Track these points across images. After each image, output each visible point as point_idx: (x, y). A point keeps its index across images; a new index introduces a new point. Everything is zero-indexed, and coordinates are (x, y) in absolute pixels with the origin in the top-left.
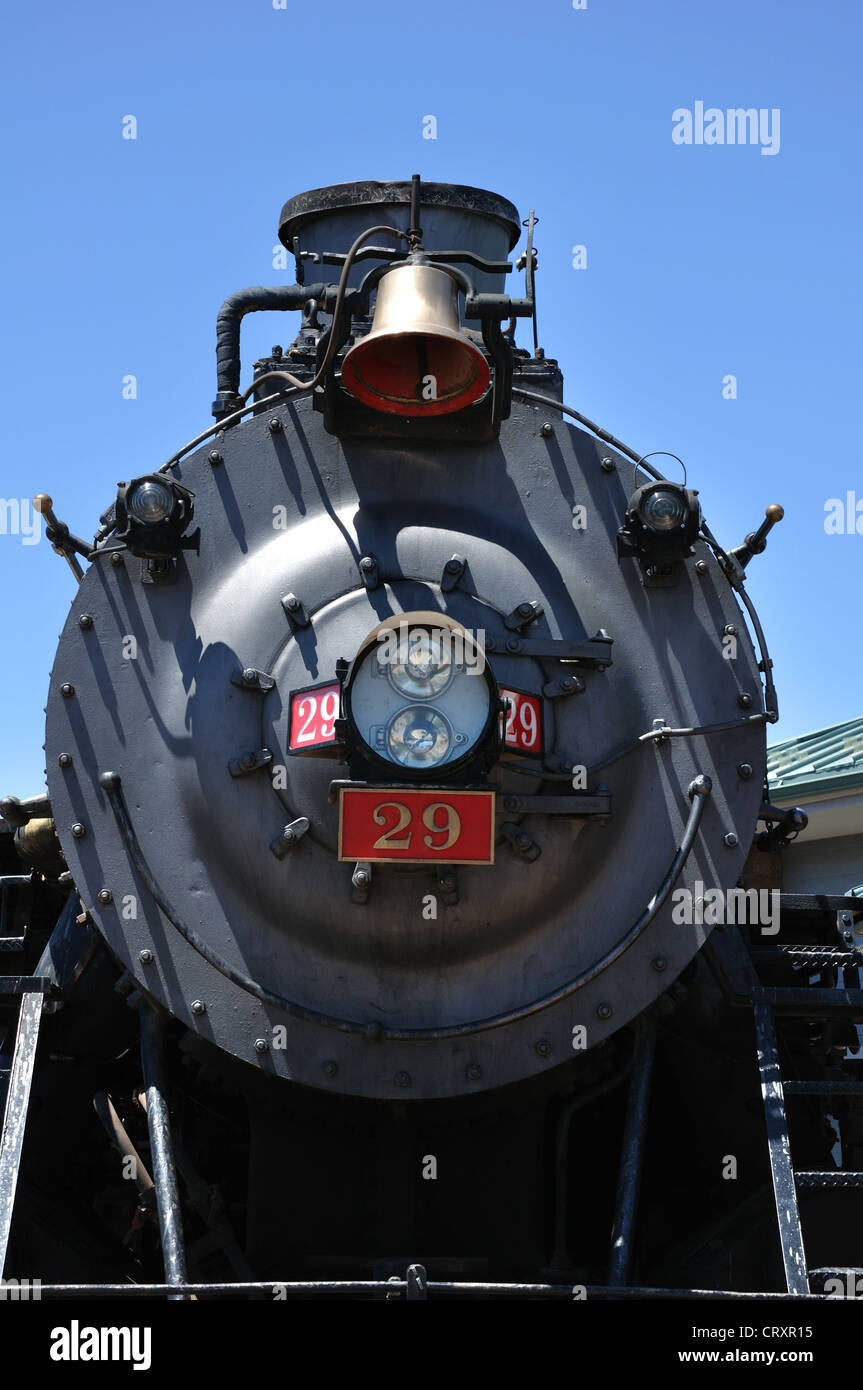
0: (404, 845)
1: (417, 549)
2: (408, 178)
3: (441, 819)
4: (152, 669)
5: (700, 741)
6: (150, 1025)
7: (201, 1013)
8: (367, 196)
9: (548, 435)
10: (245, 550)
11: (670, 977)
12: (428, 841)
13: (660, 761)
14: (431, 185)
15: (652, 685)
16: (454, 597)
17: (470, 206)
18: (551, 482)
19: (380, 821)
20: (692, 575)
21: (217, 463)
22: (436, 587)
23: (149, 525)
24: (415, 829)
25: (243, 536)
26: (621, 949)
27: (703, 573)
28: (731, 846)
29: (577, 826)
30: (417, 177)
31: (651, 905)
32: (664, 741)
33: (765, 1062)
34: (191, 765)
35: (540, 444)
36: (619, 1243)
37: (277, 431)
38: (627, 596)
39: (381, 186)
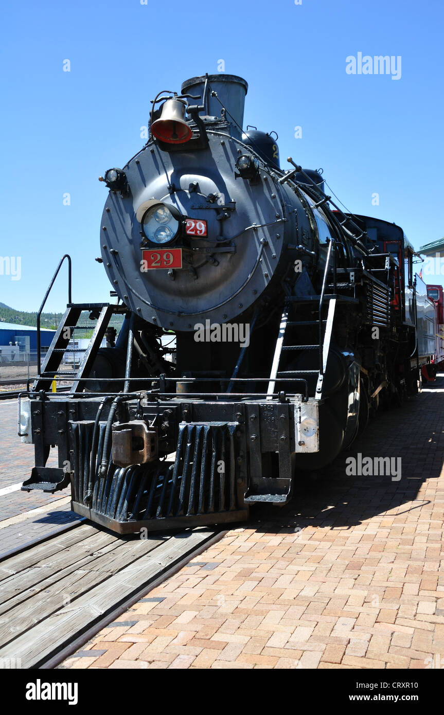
0: (159, 264)
1: (185, 181)
2: (205, 75)
3: (168, 257)
4: (124, 222)
5: (265, 228)
6: (133, 314)
7: (140, 310)
8: (195, 81)
9: (223, 144)
10: (145, 186)
11: (258, 295)
12: (165, 263)
13: (255, 235)
14: (212, 76)
15: (252, 214)
16: (192, 194)
17: (224, 80)
18: (224, 158)
19: (153, 258)
20: (263, 181)
21: (138, 163)
22: (187, 191)
23: (111, 182)
24: (162, 260)
25: (144, 182)
26: (241, 289)
27: (266, 179)
28: (274, 257)
29: (229, 256)
30: (207, 74)
31: (249, 276)
32: (255, 229)
33: (284, 317)
34: (133, 246)
35: (221, 147)
36: (237, 367)
37: (152, 152)
38: (245, 189)
39: (198, 78)
